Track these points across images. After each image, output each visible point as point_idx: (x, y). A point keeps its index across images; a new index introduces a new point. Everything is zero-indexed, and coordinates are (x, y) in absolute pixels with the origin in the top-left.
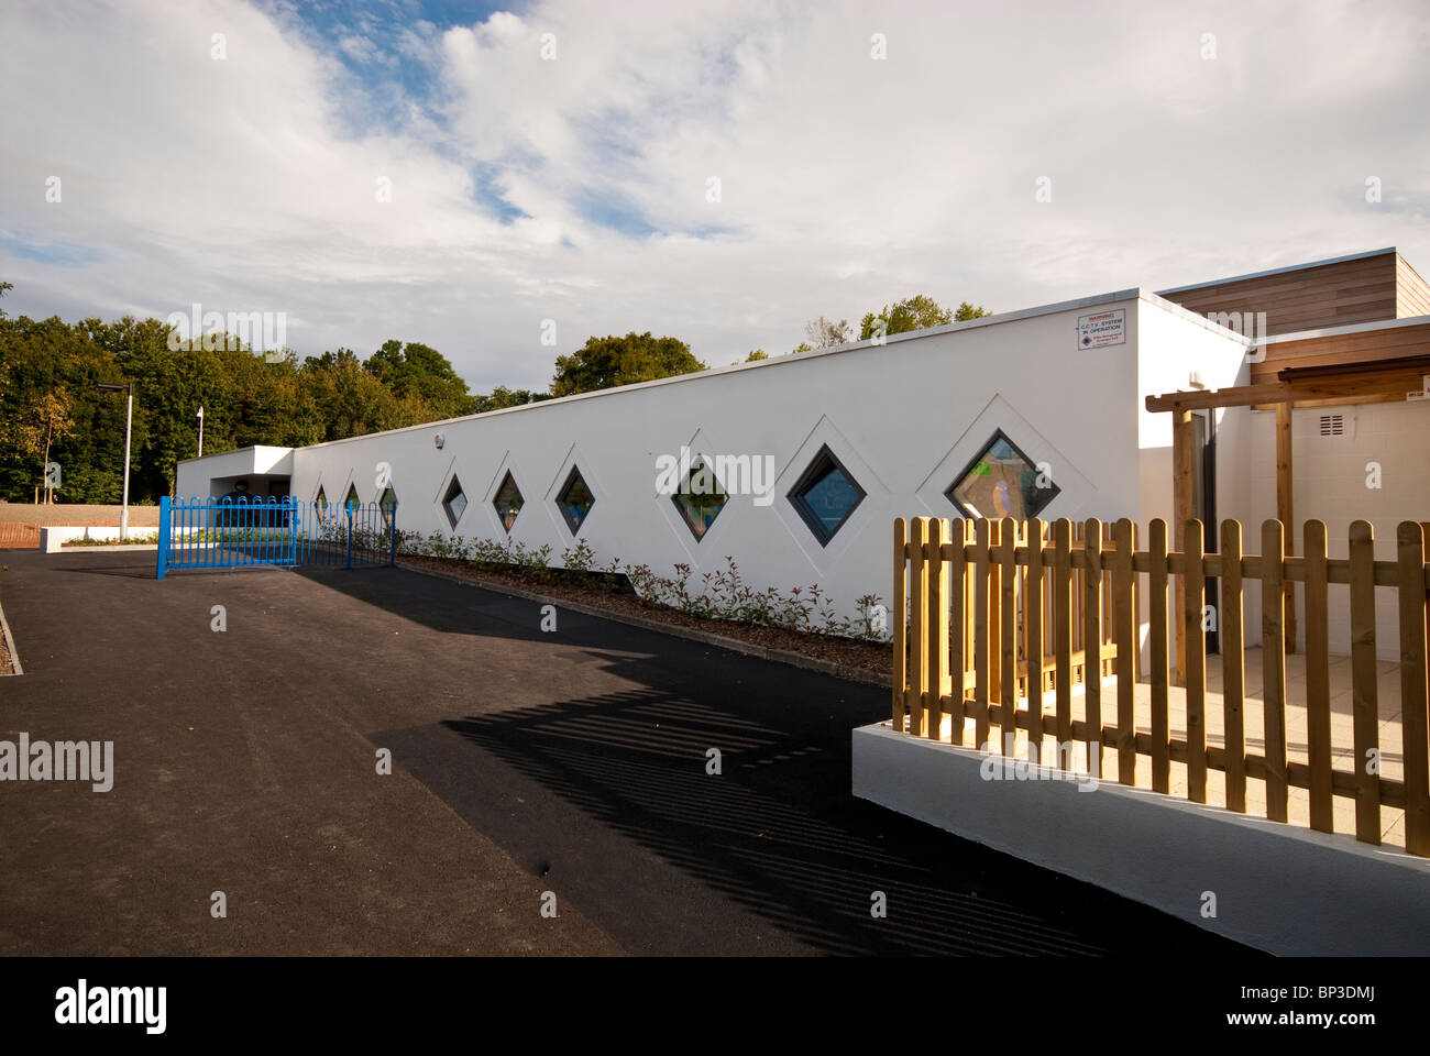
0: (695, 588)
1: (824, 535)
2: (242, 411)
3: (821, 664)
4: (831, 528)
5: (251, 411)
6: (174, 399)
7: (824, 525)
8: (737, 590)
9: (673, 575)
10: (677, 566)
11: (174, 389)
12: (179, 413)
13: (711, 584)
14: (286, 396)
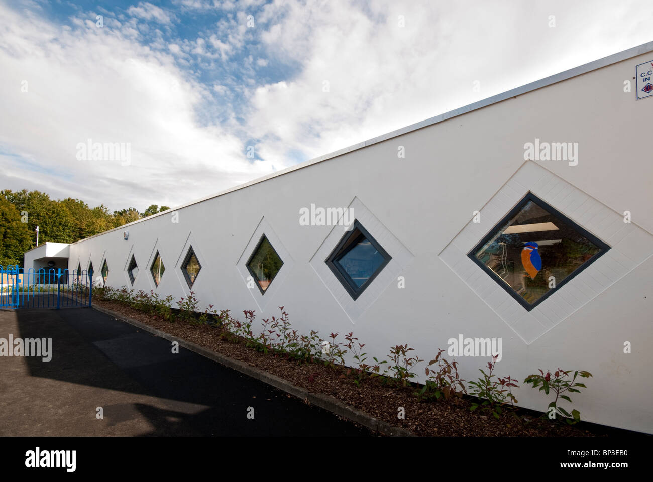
0: (257, 330)
1: (355, 291)
2: (79, 233)
3: (360, 416)
4: (360, 286)
5: (83, 232)
6: (45, 226)
7: (354, 283)
8: (288, 332)
9: (242, 319)
10: (245, 312)
11: (45, 222)
12: (47, 233)
13: (269, 327)
14: (101, 226)
